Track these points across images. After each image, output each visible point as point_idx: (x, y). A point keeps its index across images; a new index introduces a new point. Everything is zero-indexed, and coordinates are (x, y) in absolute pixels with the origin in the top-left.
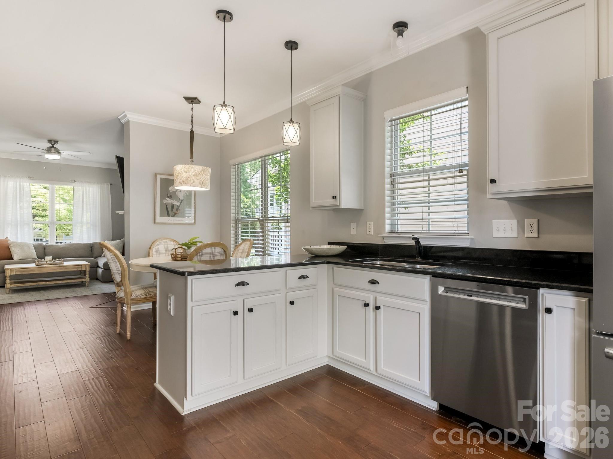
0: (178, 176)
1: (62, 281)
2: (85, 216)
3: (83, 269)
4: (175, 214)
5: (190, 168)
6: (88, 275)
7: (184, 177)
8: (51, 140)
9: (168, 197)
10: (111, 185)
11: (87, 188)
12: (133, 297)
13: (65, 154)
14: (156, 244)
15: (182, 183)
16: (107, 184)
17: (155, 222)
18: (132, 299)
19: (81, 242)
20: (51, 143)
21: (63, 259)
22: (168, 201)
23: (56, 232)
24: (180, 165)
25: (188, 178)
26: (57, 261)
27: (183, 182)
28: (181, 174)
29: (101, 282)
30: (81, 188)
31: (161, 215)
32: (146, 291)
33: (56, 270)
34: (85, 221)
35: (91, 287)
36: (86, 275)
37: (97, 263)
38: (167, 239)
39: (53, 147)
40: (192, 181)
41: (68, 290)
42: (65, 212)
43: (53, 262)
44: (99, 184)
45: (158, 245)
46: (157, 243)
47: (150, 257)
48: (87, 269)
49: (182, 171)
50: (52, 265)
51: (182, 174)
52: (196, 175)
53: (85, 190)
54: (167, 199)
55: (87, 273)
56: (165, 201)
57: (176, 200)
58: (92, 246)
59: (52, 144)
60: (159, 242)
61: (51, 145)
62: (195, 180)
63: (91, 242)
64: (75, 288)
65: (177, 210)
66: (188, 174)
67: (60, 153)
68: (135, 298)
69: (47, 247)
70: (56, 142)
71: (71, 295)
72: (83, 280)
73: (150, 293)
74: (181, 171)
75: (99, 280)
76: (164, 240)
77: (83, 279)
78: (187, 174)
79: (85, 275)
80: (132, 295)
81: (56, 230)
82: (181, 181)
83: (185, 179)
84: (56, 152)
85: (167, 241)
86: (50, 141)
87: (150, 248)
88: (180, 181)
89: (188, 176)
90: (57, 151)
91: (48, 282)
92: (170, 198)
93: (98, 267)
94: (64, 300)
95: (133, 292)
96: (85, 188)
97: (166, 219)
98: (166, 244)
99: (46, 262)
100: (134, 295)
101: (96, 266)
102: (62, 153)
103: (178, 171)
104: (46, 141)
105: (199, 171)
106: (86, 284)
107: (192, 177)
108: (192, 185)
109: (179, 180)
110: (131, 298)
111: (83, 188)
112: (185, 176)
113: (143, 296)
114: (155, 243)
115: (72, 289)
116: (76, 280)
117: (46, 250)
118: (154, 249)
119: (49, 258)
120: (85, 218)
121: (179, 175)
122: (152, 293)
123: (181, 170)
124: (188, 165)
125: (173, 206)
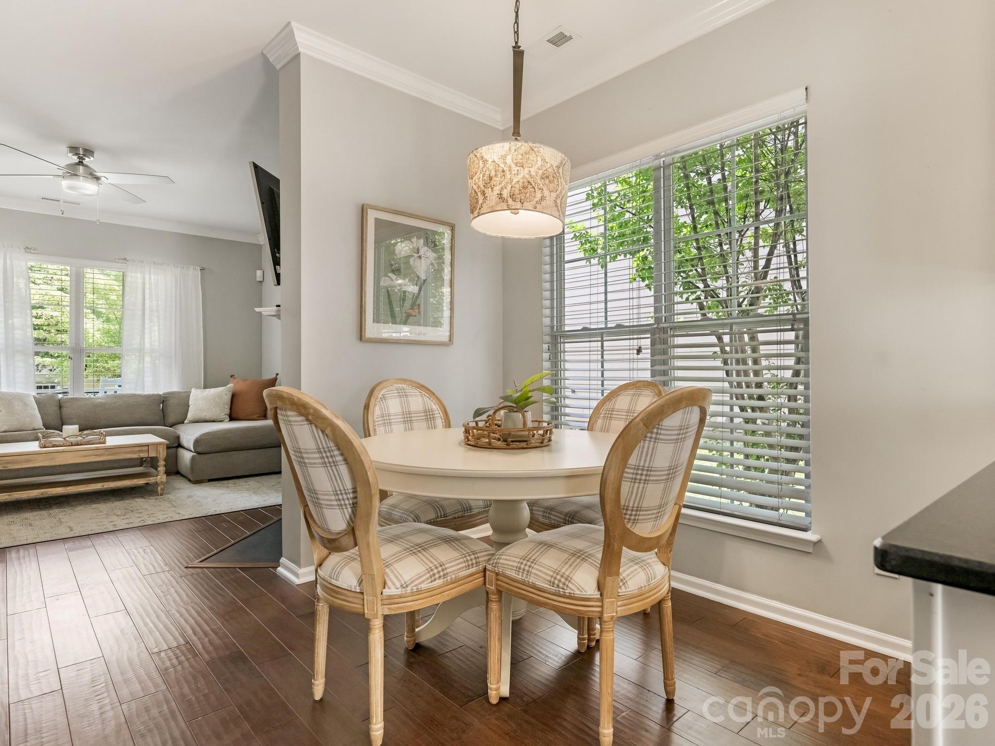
0: (494, 179)
1: (103, 484)
2: (147, 336)
3: (152, 454)
4: (408, 316)
5: (531, 152)
6: (162, 469)
7: (515, 180)
8: (76, 148)
9: (393, 271)
10: (202, 270)
11: (152, 276)
12: (390, 591)
13: (110, 178)
14: (380, 396)
15: (510, 201)
16: (194, 269)
17: (361, 337)
18: (390, 597)
19: (139, 392)
20: (77, 154)
21: (102, 430)
22: (392, 280)
23: (85, 370)
24: (500, 145)
25: (527, 185)
26: (91, 436)
27: (512, 196)
28: (503, 171)
29: (190, 481)
30: (139, 275)
31: (377, 320)
32: (431, 565)
33: (88, 458)
34: (147, 345)
35: (170, 496)
36: (159, 469)
37: (178, 437)
38: (404, 381)
39: (80, 163)
40: (539, 195)
41: (118, 505)
42: (98, 335)
43: (80, 438)
44: (177, 267)
45: (384, 398)
46: (382, 392)
47: (370, 436)
48: (160, 454)
49: (509, 160)
50: (78, 445)
51: (508, 173)
52: (547, 177)
53: (147, 281)
54: (391, 275)
55: (162, 463)
56: (384, 282)
57: (410, 281)
58: (163, 400)
59: (79, 158)
60: (386, 390)
61: (75, 159)
62: (546, 193)
63: (161, 391)
64: (133, 498)
65: (412, 307)
66: (527, 170)
67: (98, 178)
68: (398, 592)
69: (66, 402)
70: (89, 152)
71: (126, 521)
72: (152, 480)
73: (443, 570)
74: (505, 163)
75: (183, 476)
76: (396, 385)
77: (151, 478)
78: (524, 172)
79: (156, 467)
80: (389, 583)
81: (86, 366)
82: (506, 193)
83: (517, 186)
84: (90, 177)
85: (405, 386)
86: (74, 149)
87: (367, 407)
88: (501, 194)
89: (527, 176)
90: (91, 174)
91: (69, 488)
92: (396, 272)
93: (180, 446)
94: (111, 537)
95: (387, 570)
96: (147, 276)
97: (388, 331)
98: (403, 395)
99: (65, 439)
100: (394, 584)
101: (176, 445)
102: (103, 179)
103: (494, 161)
104: (64, 149)
105: (555, 164)
106: (159, 488)
107: (539, 182)
108: (538, 206)
109: (497, 190)
110: (386, 592)
111: (144, 276)
112: (519, 176)
113: (423, 582)
114: (376, 393)
115: (127, 501)
116: (135, 480)
117: (64, 410)
118: (376, 411)
119: (71, 430)
120: (147, 340)
121: (496, 175)
122: (448, 570)
123: (504, 157)
124: (526, 144)
125: (404, 295)
